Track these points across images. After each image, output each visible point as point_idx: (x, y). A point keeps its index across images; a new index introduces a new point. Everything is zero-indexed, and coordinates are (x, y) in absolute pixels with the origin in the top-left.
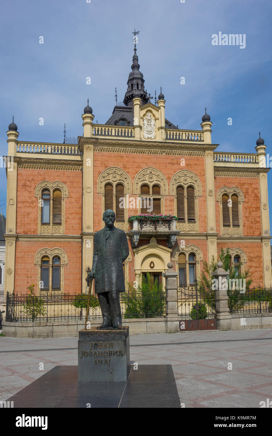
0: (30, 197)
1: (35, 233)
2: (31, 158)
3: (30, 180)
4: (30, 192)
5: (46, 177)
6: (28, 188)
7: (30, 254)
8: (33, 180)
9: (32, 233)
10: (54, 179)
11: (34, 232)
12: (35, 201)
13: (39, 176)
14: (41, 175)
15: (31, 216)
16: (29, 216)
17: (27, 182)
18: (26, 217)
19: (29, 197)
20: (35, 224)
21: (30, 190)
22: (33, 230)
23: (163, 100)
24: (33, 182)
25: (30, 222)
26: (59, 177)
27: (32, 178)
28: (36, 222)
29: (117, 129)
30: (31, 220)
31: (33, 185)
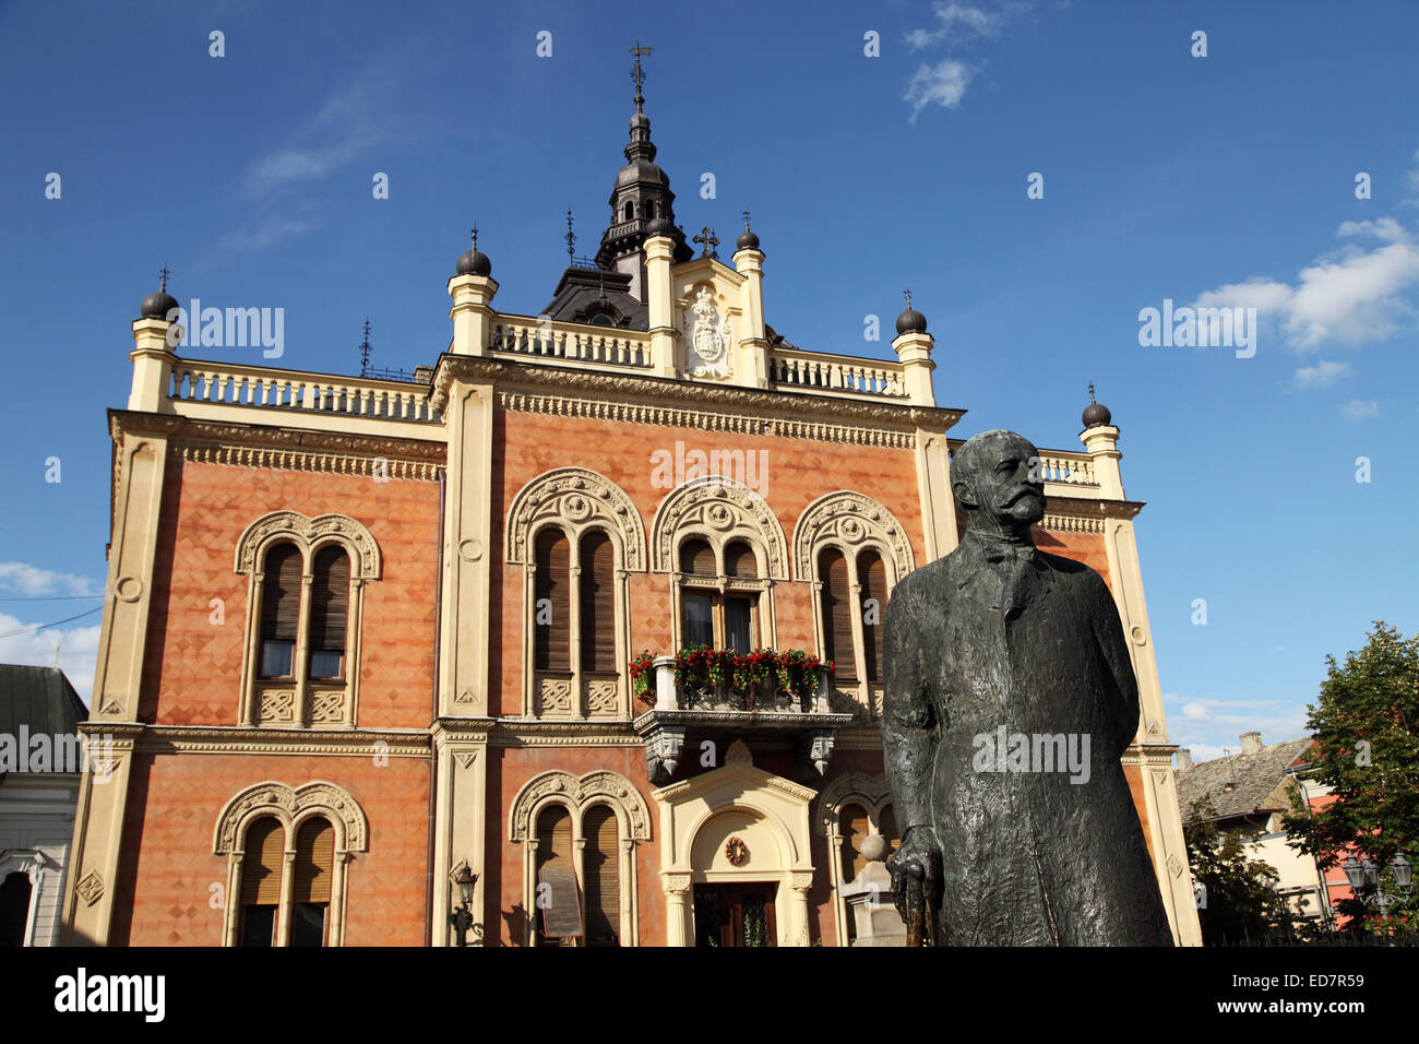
0: (212, 575)
1: (227, 721)
2: (230, 425)
3: (220, 505)
4: (214, 554)
5: (288, 498)
6: (207, 538)
7: (196, 808)
8: (229, 506)
9: (213, 719)
10: (323, 506)
11: (221, 715)
12: (235, 590)
13: (260, 494)
14: (267, 489)
15: (211, 646)
16: (204, 650)
17: (203, 512)
18: (190, 651)
19: (207, 572)
20: (230, 681)
21: (215, 545)
22: (215, 708)
23: (757, 253)
24: (232, 513)
25: (206, 674)
26: (342, 501)
27: (226, 498)
28: (231, 673)
29: (584, 336)
30: (212, 665)
31: (231, 524)
